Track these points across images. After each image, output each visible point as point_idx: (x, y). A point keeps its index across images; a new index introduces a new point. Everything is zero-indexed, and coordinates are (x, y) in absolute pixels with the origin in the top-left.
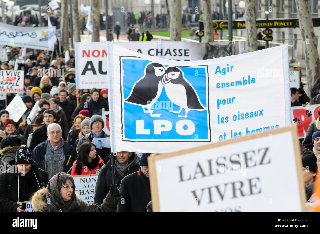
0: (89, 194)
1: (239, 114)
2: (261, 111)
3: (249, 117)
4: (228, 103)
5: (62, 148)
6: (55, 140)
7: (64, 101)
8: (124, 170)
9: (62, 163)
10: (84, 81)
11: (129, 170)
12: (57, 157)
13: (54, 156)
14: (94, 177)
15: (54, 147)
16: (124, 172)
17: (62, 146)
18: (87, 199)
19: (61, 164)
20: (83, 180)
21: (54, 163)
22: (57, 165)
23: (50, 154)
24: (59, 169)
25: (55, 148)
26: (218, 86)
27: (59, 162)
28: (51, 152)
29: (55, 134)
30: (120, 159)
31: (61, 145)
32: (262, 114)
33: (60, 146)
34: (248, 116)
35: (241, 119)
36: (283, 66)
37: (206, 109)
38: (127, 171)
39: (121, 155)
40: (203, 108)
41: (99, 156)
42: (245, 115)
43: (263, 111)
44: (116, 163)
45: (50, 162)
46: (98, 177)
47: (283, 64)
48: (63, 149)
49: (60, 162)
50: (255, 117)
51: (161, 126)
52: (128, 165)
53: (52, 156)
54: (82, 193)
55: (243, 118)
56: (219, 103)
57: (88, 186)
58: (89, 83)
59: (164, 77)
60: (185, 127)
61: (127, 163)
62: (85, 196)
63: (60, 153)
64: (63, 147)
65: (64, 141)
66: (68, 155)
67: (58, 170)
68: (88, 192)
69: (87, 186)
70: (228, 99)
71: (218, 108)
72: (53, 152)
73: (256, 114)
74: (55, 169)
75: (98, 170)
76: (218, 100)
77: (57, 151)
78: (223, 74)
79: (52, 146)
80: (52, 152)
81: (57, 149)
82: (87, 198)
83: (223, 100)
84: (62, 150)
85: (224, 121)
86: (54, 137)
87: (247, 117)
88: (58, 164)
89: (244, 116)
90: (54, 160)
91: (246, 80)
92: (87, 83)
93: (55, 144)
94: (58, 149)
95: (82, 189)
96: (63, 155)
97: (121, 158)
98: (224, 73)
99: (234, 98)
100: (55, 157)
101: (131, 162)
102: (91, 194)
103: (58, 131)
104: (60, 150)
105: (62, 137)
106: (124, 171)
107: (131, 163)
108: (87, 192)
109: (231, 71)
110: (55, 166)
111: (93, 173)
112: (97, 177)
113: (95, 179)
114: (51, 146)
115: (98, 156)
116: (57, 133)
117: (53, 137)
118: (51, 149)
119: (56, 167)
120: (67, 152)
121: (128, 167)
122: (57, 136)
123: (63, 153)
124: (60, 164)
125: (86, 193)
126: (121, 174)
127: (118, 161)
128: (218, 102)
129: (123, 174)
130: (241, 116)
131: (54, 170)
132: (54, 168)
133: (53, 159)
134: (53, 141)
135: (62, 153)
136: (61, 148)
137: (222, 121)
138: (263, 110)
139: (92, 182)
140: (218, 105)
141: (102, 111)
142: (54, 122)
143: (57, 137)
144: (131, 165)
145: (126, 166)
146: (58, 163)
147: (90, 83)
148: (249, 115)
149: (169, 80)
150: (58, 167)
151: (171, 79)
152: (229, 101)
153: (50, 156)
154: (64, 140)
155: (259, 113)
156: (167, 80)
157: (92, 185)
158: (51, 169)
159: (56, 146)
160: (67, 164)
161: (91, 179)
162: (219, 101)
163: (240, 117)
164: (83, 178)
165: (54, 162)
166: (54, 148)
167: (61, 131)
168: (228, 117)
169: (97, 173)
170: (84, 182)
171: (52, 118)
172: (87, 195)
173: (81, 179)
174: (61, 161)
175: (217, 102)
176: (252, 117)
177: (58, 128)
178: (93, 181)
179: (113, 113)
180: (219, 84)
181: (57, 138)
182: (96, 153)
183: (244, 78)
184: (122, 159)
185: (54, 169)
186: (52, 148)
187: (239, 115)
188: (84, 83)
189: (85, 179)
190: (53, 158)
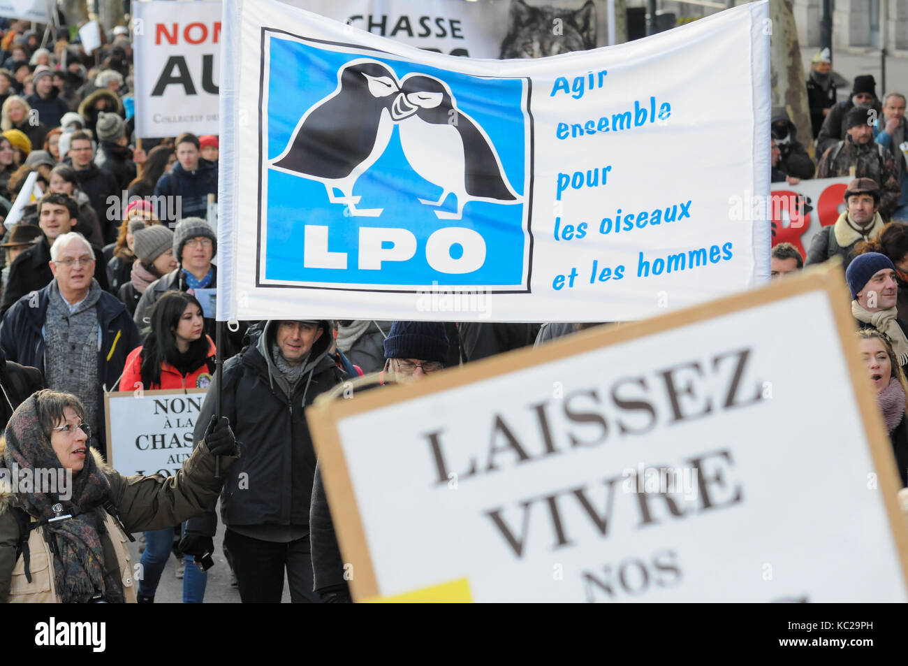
0: (180, 446)
1: (619, 215)
2: (685, 206)
3: (649, 223)
4: (589, 185)
5: (94, 310)
6: (78, 282)
7: (84, 166)
8: (297, 380)
9: (95, 354)
10: (160, 115)
11: (311, 382)
12: (79, 333)
13: (71, 331)
14: (194, 396)
15: (70, 306)
16: (296, 384)
17: (93, 302)
18: (174, 462)
19: (91, 355)
20: (164, 403)
21: (70, 353)
22: (77, 359)
23: (57, 324)
24: (82, 370)
25: (72, 307)
26: (563, 134)
27: (84, 348)
28: (60, 321)
29: (76, 266)
30: (290, 345)
31: (91, 300)
32: (688, 216)
33: (87, 302)
34: (647, 222)
35: (625, 229)
36: (752, 66)
37: (522, 200)
38: (306, 383)
39: (295, 337)
40: (514, 198)
41: (207, 336)
42: (636, 217)
43: (692, 203)
44: (276, 357)
45: (58, 350)
46: (207, 397)
47: (752, 61)
48: (98, 312)
49: (86, 349)
50: (666, 223)
51: (381, 246)
52: (306, 366)
53: (64, 332)
54: (159, 445)
55: (631, 226)
56: (563, 183)
57: (176, 421)
58: (174, 118)
59: (397, 101)
60: (456, 251)
61: (306, 360)
62: (167, 452)
63: (87, 325)
64: (97, 305)
65: (98, 289)
66: (112, 331)
67: (81, 373)
68: (178, 442)
69: (174, 424)
70: (589, 173)
71: (559, 198)
72: (67, 320)
73: (671, 216)
74: (72, 371)
75: (206, 377)
76: (561, 176)
77: (79, 316)
78: (574, 96)
79: (65, 300)
80: (63, 318)
81: (79, 311)
82: (173, 460)
83: (576, 174)
84: (95, 315)
85: (572, 235)
86: (74, 273)
87: (642, 223)
88: (81, 354)
89: (634, 222)
90: (70, 343)
91: (644, 111)
92: (169, 120)
93: (74, 296)
94: (82, 312)
95: (159, 431)
96: (96, 330)
97: (291, 342)
98: (579, 92)
99: (609, 168)
100: (72, 334)
101: (316, 358)
102: (185, 445)
103: (84, 256)
104: (89, 315)
105: (95, 276)
106: (294, 383)
107: (318, 360)
108: (174, 441)
109: (600, 85)
110: (72, 360)
111: (194, 385)
112: (204, 396)
113: (197, 402)
114: (63, 301)
115: (205, 338)
116: (82, 261)
117: (70, 271)
118: (60, 311)
119: (74, 364)
120: (107, 322)
121: (309, 372)
122: (80, 270)
123: (96, 323)
124: (88, 356)
125: (171, 443)
126: (285, 391)
127: (281, 352)
128: (560, 182)
129: (292, 391)
130: (626, 221)
131: (68, 371)
132: (69, 366)
133: (66, 341)
134: (68, 287)
135: (93, 323)
136: (92, 309)
137: (568, 235)
138: (690, 202)
139: (189, 411)
140: (561, 188)
141: (206, 201)
142: (73, 229)
143: (82, 273)
144: (315, 368)
145: (303, 368)
146: (79, 352)
147: (177, 119)
148: (650, 218)
149: (412, 109)
150: (80, 365)
151: (419, 106)
152: (594, 179)
153: (58, 331)
154: (99, 286)
155: (679, 211)
156: (405, 108)
157: (189, 420)
158: (59, 370)
159: (76, 302)
160: (109, 357)
161: (186, 402)
162: (564, 180)
163: (623, 225)
164: (161, 398)
165: (68, 349)
166: (70, 309)
167: (93, 257)
168: (585, 225)
169: (202, 386)
170: (166, 410)
171: (63, 218)
172: (175, 451)
173: (157, 402)
174: (90, 346)
175: (558, 181)
176: (658, 222)
177: (85, 247)
178: (193, 408)
179: (231, 202)
180: (563, 127)
181: (82, 276)
182: (199, 326)
183: (637, 104)
184: (294, 347)
185: (67, 368)
186: (63, 306)
187: (618, 218)
188: (158, 118)
189: (169, 403)
190: (65, 336)
